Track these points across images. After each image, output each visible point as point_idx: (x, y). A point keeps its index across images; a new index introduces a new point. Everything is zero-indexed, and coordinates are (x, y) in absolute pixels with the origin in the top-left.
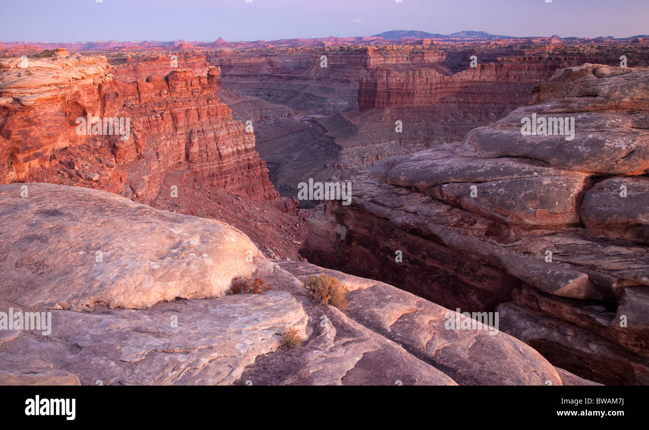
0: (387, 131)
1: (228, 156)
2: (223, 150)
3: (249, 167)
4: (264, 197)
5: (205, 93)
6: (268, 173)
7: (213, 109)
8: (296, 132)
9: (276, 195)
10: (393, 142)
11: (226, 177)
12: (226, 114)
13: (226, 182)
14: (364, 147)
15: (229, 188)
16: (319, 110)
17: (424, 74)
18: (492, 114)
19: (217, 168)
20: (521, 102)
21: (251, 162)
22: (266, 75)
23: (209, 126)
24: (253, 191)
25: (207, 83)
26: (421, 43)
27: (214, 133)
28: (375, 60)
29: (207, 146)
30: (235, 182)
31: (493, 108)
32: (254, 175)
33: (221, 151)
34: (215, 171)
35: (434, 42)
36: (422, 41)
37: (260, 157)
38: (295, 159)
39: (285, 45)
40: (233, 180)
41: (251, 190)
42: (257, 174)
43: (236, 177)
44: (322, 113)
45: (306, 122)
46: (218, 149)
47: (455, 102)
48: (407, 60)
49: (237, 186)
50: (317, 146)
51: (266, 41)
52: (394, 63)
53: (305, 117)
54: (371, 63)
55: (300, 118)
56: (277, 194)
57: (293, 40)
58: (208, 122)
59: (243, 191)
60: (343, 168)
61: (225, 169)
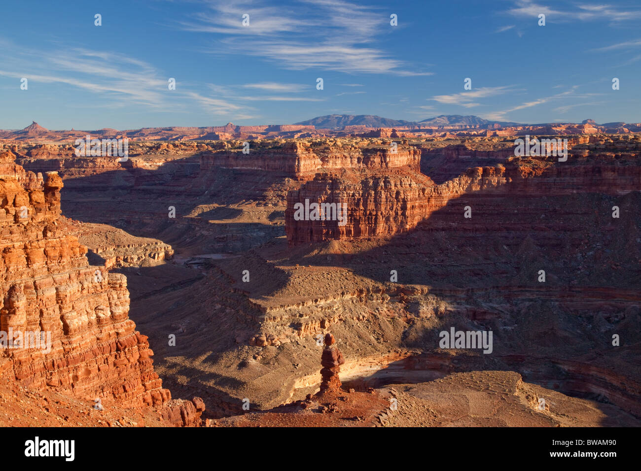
0: (337, 279)
1: (80, 329)
2: (73, 318)
3: (119, 348)
4: (144, 400)
5: (41, 217)
6: (151, 357)
7: (54, 247)
8: (180, 283)
9: (165, 396)
10: (348, 297)
11: (76, 368)
12: (78, 255)
13: (76, 378)
14: (301, 307)
15: (80, 387)
16: (217, 246)
17: (393, 185)
18: (505, 247)
19: (59, 352)
20: (550, 228)
21: (122, 339)
22: (123, 188)
23: (48, 276)
24: (125, 391)
25: (43, 200)
26: (376, 134)
27: (57, 289)
28: (308, 162)
29: (41, 313)
30: (91, 375)
31: (506, 238)
32: (126, 361)
33: (68, 321)
34: (56, 357)
35: (398, 134)
36: (379, 131)
37: (136, 329)
38: (181, 330)
39: (152, 138)
40: (88, 372)
41: (121, 390)
42: (132, 360)
43: (94, 367)
44: (223, 251)
45: (195, 267)
46: (62, 318)
47: (443, 229)
48: (359, 162)
49: (96, 382)
50: (218, 306)
51: (118, 130)
52: (339, 167)
53: (193, 259)
54: (302, 169)
55: (186, 260)
56: (167, 394)
57: (164, 129)
58: (46, 270)
59: (107, 391)
60: (266, 343)
61: (74, 353)
